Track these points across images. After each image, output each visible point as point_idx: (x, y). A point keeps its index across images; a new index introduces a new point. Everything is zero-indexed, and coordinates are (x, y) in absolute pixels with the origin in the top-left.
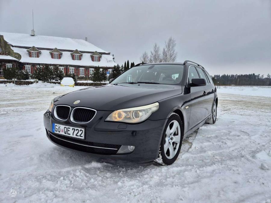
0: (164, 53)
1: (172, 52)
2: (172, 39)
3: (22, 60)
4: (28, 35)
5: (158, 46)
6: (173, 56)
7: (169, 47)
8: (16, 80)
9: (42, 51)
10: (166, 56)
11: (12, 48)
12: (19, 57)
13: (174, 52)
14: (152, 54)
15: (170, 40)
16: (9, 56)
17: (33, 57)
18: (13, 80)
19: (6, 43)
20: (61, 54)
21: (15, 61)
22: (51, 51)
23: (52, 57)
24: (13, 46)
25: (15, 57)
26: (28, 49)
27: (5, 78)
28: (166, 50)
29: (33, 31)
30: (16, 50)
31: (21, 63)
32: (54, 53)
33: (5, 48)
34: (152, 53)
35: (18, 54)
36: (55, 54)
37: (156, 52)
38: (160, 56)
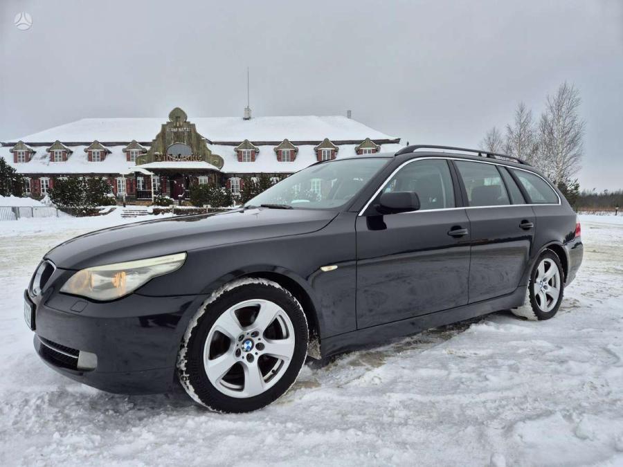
0: (546, 126)
1: (568, 120)
2: (569, 86)
3: (226, 169)
4: (240, 118)
5: (526, 111)
6: (572, 134)
7: (559, 110)
8: (209, 207)
9: (260, 148)
10: (551, 133)
11: (208, 146)
12: (219, 162)
13: (573, 121)
14: (511, 133)
15: (563, 91)
16: (203, 162)
17: (245, 161)
18: (205, 206)
19: (198, 137)
20: (296, 151)
21: (212, 171)
22: (277, 147)
23: (279, 159)
24: (211, 143)
25: (214, 164)
26: (237, 145)
27: (194, 205)
28: (550, 117)
29: (248, 109)
30: (215, 150)
31: (223, 174)
32: (283, 150)
33: (198, 148)
34: (509, 128)
35: (218, 156)
36: (284, 152)
37: (523, 125)
38: (534, 134)
